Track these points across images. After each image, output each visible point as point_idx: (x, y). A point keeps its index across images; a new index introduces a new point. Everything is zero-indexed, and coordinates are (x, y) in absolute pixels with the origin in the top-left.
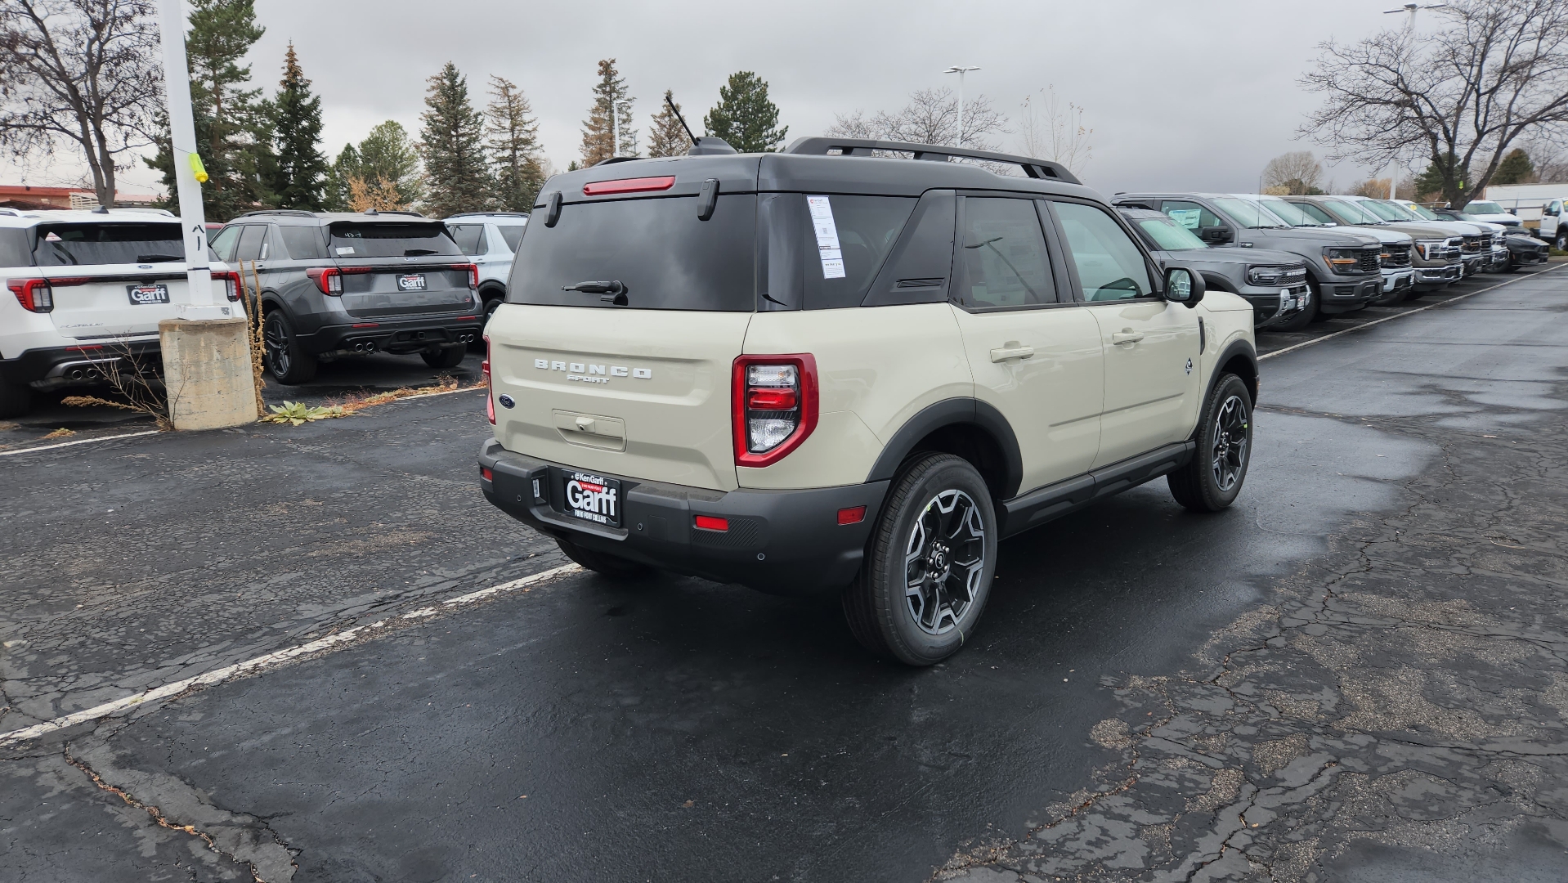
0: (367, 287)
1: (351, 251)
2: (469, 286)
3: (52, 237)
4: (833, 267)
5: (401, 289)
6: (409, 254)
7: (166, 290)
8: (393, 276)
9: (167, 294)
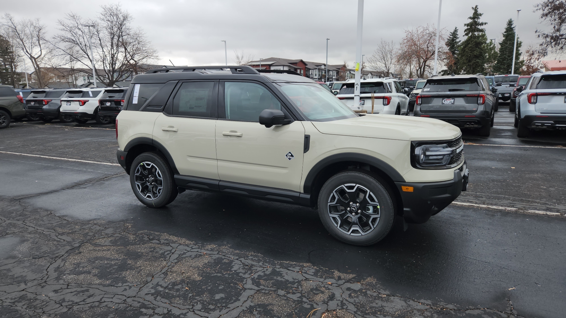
0: (429, 103)
1: (429, 89)
2: (477, 103)
3: (345, 87)
4: (135, 101)
5: (443, 103)
6: (450, 90)
7: (364, 102)
8: (441, 99)
9: (364, 103)
